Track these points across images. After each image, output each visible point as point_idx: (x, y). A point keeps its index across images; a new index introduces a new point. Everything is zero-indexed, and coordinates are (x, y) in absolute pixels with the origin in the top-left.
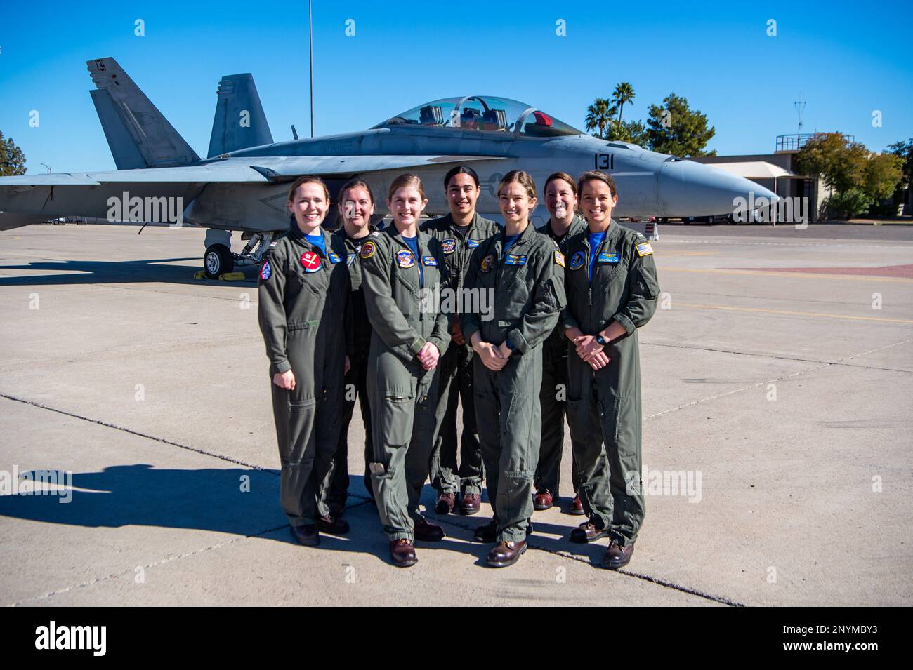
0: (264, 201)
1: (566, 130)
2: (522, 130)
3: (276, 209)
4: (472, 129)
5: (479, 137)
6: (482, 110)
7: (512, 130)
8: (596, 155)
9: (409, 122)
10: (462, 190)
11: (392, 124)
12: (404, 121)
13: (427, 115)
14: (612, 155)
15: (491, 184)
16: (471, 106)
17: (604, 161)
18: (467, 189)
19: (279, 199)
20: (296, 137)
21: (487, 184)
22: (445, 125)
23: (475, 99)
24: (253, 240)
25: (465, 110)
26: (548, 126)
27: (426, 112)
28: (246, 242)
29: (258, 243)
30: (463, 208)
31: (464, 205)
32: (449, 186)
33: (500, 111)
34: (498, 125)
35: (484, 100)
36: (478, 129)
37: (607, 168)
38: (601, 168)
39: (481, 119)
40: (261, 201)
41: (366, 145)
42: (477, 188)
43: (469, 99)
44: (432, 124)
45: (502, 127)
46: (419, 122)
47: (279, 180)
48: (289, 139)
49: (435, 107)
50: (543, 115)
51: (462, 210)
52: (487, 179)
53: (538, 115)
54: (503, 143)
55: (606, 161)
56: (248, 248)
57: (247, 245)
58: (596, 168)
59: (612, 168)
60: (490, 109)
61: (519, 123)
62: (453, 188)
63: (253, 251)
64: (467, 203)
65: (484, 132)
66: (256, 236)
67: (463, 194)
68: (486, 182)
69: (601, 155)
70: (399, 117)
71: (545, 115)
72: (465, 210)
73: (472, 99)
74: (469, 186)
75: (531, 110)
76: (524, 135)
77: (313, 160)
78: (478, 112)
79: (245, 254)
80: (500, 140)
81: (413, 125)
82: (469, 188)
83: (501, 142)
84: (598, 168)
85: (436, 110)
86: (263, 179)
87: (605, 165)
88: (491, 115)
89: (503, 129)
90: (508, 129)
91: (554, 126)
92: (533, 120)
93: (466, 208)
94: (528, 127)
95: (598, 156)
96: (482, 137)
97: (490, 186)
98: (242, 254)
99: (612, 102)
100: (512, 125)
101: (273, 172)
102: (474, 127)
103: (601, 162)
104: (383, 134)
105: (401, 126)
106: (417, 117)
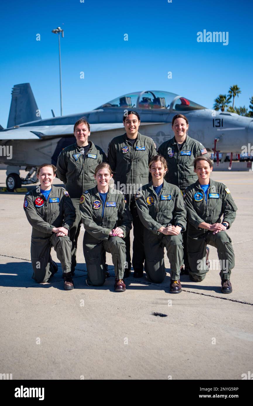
0: (38, 150)
1: (197, 107)
2: (174, 108)
3: (44, 154)
4: (147, 109)
5: (151, 113)
6: (152, 98)
7: (169, 108)
8: (214, 120)
9: (114, 106)
10: (132, 122)
11: (105, 107)
12: (110, 105)
13: (123, 102)
14: (222, 120)
15: (157, 137)
16: (147, 96)
17: (218, 123)
18: (134, 122)
19: (46, 149)
20: (54, 116)
21: (156, 137)
22: (132, 107)
23: (149, 93)
24: (32, 170)
25: (143, 98)
26: (188, 105)
27: (123, 100)
28: (28, 172)
29: (35, 172)
30: (132, 131)
31: (133, 129)
32: (125, 120)
33: (162, 98)
34: (161, 106)
35: (154, 93)
36: (150, 108)
37: (220, 126)
38: (216, 126)
39: (152, 103)
40: (36, 149)
41: (91, 119)
42: (139, 121)
43: (145, 92)
44: (126, 107)
45: (163, 107)
46: (119, 106)
47: (46, 138)
48: (50, 117)
49: (127, 98)
50: (184, 99)
51: (132, 132)
52: (155, 135)
53: (182, 100)
54: (164, 115)
55: (219, 123)
56: (29, 175)
57: (29, 173)
58: (214, 126)
59: (222, 126)
60: (157, 97)
61: (172, 104)
62: (128, 121)
63: (32, 176)
64: (134, 128)
65: (153, 109)
66: (33, 168)
67: (133, 124)
68: (155, 136)
69: (216, 120)
70: (108, 103)
71: (186, 99)
72: (134, 132)
73: (147, 92)
74: (135, 120)
75: (178, 97)
76: (175, 110)
77: (63, 127)
78: (150, 99)
79: (28, 178)
80: (162, 113)
81: (116, 107)
82: (135, 121)
83: (162, 114)
84: (215, 126)
85: (128, 99)
86: (37, 137)
87: (218, 125)
88: (157, 101)
89: (164, 108)
90: (166, 108)
91: (191, 105)
92: (180, 103)
93: (134, 131)
94: (177, 106)
95: (215, 120)
96: (152, 112)
97: (157, 138)
98: (26, 178)
99: (228, 96)
100: (169, 106)
101: (42, 134)
102: (148, 107)
103: (216, 123)
104: (100, 112)
105: (109, 108)
106: (118, 103)
